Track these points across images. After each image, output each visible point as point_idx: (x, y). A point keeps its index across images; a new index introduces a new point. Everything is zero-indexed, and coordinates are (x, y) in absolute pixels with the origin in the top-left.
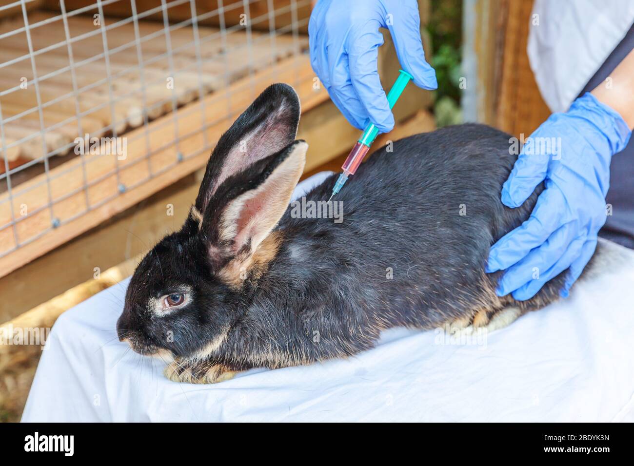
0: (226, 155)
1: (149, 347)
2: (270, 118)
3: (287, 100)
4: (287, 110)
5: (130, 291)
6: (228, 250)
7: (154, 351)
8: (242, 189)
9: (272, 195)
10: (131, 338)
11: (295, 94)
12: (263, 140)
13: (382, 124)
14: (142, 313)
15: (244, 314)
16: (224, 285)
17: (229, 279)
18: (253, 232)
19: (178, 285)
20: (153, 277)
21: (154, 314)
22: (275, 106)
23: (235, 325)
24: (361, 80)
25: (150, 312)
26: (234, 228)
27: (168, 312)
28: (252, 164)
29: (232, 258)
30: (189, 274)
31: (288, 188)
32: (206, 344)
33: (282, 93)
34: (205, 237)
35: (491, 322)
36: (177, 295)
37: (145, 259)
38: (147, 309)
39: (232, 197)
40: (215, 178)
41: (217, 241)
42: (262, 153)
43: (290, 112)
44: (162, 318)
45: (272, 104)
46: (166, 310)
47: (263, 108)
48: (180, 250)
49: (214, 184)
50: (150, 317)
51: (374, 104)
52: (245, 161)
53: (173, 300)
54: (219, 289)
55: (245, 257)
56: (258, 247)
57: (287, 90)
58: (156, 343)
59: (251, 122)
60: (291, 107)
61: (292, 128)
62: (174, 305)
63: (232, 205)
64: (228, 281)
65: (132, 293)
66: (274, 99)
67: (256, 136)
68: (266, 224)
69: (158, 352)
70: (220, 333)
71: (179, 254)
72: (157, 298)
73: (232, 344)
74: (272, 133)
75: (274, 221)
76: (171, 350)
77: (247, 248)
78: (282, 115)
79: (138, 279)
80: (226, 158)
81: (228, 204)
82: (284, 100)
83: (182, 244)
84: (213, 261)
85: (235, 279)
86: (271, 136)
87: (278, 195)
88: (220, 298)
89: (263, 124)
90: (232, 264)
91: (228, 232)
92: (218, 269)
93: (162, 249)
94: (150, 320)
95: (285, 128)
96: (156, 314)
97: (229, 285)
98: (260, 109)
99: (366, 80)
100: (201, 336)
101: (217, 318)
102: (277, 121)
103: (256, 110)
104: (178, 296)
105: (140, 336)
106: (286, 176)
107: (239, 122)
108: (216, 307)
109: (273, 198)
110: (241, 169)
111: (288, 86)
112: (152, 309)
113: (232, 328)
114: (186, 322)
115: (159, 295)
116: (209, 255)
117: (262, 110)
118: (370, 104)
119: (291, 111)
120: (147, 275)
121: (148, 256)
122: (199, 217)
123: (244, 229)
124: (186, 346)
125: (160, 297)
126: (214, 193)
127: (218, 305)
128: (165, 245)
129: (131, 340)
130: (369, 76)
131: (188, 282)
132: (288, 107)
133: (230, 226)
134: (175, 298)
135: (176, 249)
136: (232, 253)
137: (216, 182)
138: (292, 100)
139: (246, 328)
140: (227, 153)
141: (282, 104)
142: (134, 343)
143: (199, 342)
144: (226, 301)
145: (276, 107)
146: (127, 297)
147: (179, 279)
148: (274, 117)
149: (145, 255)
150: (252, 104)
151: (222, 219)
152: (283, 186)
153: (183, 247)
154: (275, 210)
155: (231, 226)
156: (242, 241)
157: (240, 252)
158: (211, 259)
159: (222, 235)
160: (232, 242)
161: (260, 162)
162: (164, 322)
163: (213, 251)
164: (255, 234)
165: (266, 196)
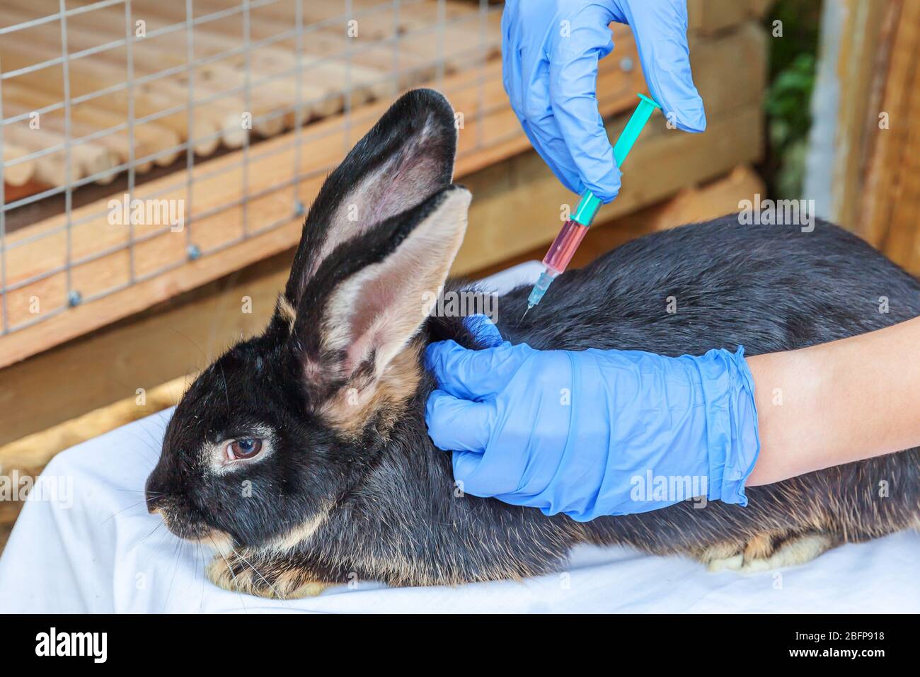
0: (334, 209)
1: (195, 526)
2: (407, 147)
3: (436, 117)
4: (435, 133)
5: (173, 428)
6: (336, 368)
7: (204, 532)
8: (359, 262)
9: (412, 279)
10: (167, 508)
11: (448, 107)
12: (395, 184)
13: (597, 185)
14: (189, 465)
15: (361, 481)
16: (330, 430)
17: (337, 420)
18: (379, 340)
19: (252, 423)
20: (213, 408)
21: (209, 470)
22: (415, 127)
23: (344, 500)
24: (565, 107)
25: (202, 467)
26: (345, 331)
27: (231, 469)
28: (378, 224)
29: (342, 383)
30: (271, 406)
31: (437, 267)
32: (290, 528)
33: (427, 104)
34: (298, 347)
35: (776, 553)
36: (250, 440)
37: (201, 377)
38: (197, 460)
39: (342, 275)
40: (317, 247)
41: (318, 352)
42: (394, 207)
43: (440, 137)
44: (221, 478)
45: (410, 124)
46: (228, 465)
47: (395, 130)
48: (259, 366)
49: (315, 257)
50: (202, 474)
51: (586, 148)
52: (367, 219)
53: (242, 448)
54: (320, 436)
55: (364, 383)
56: (387, 367)
57: (434, 99)
58: (207, 519)
59: (375, 153)
60: (441, 127)
61: (445, 164)
62: (242, 457)
63: (343, 289)
64: (335, 423)
65: (175, 432)
66: (413, 116)
67: (384, 177)
68: (400, 329)
69: (210, 535)
70: (317, 511)
71: (257, 373)
72: (216, 443)
73: (336, 531)
74: (411, 172)
75: (414, 323)
76: (230, 533)
77: (368, 367)
78: (426, 142)
79: (186, 409)
80: (334, 213)
81: (335, 288)
82: (430, 116)
83: (262, 357)
84: (311, 387)
85: (346, 421)
86: (410, 177)
87: (422, 279)
88: (321, 451)
89: (395, 157)
90: (342, 395)
91: (335, 337)
92: (319, 403)
93: (230, 363)
94: (201, 480)
95: (433, 164)
96: (212, 470)
97: (337, 431)
98: (391, 130)
99: (571, 107)
100: (283, 514)
101: (315, 485)
102: (419, 153)
103: (383, 134)
104: (250, 443)
105: (182, 504)
106: (434, 246)
107: (357, 153)
108: (313, 465)
109: (413, 283)
110: (360, 232)
111: (437, 94)
112: (206, 461)
113: (339, 503)
114: (261, 487)
115: (219, 437)
116: (305, 377)
117: (394, 134)
118: (578, 148)
119: (442, 134)
120: (202, 404)
121: (207, 372)
122: (290, 312)
123: (364, 336)
124: (256, 528)
125: (221, 441)
126: (315, 272)
127: (318, 463)
128: (236, 357)
129: (167, 511)
130: (576, 100)
131: (268, 420)
132: (436, 128)
133: (339, 325)
134: (245, 446)
135: (253, 364)
136: (343, 373)
137: (319, 253)
138: (444, 116)
139: (362, 505)
140: (336, 205)
141: (427, 123)
142: (170, 517)
143: (279, 524)
144: (332, 458)
145: (417, 128)
146: (166, 438)
147: (254, 413)
148: (414, 145)
149: (203, 371)
150: (377, 124)
151: (326, 313)
152: (430, 264)
153: (265, 362)
154: (416, 304)
155: (340, 327)
156: (359, 354)
157: (357, 375)
158: (307, 383)
159: (326, 342)
160: (343, 355)
161: (390, 221)
162: (224, 485)
163: (311, 370)
164: (383, 344)
165: (402, 280)
